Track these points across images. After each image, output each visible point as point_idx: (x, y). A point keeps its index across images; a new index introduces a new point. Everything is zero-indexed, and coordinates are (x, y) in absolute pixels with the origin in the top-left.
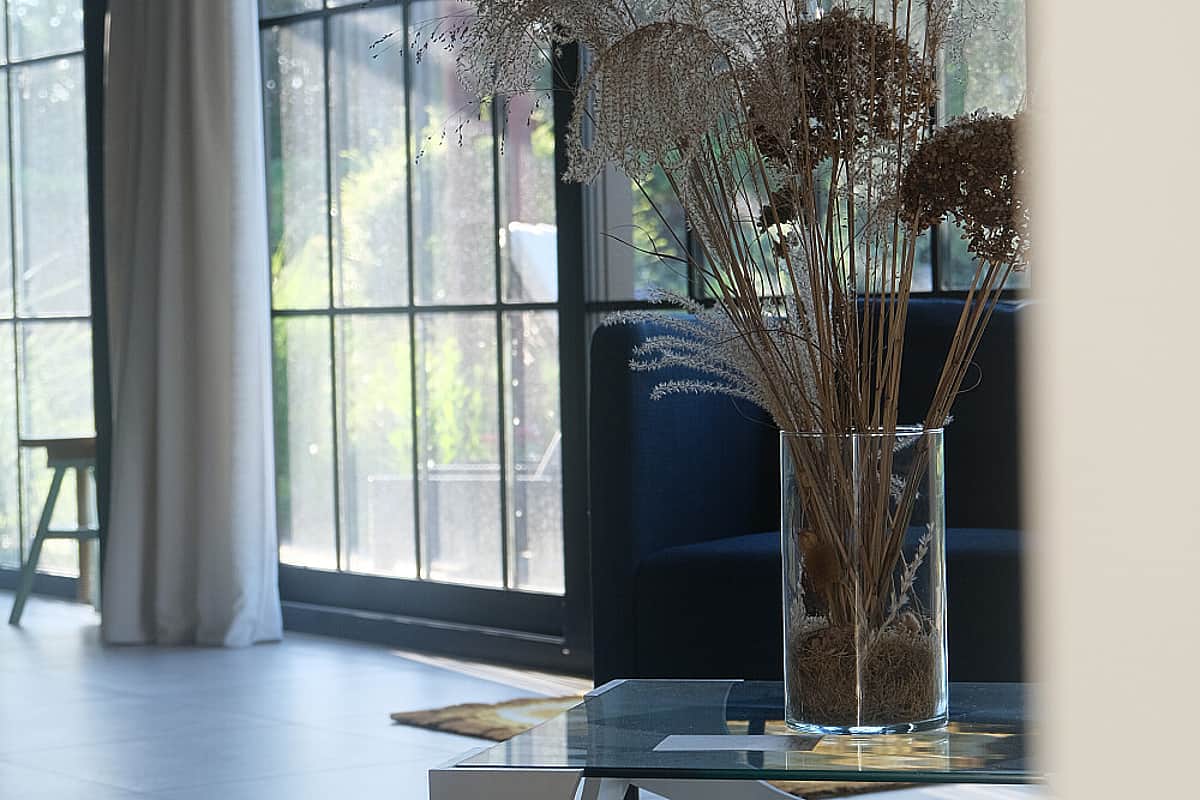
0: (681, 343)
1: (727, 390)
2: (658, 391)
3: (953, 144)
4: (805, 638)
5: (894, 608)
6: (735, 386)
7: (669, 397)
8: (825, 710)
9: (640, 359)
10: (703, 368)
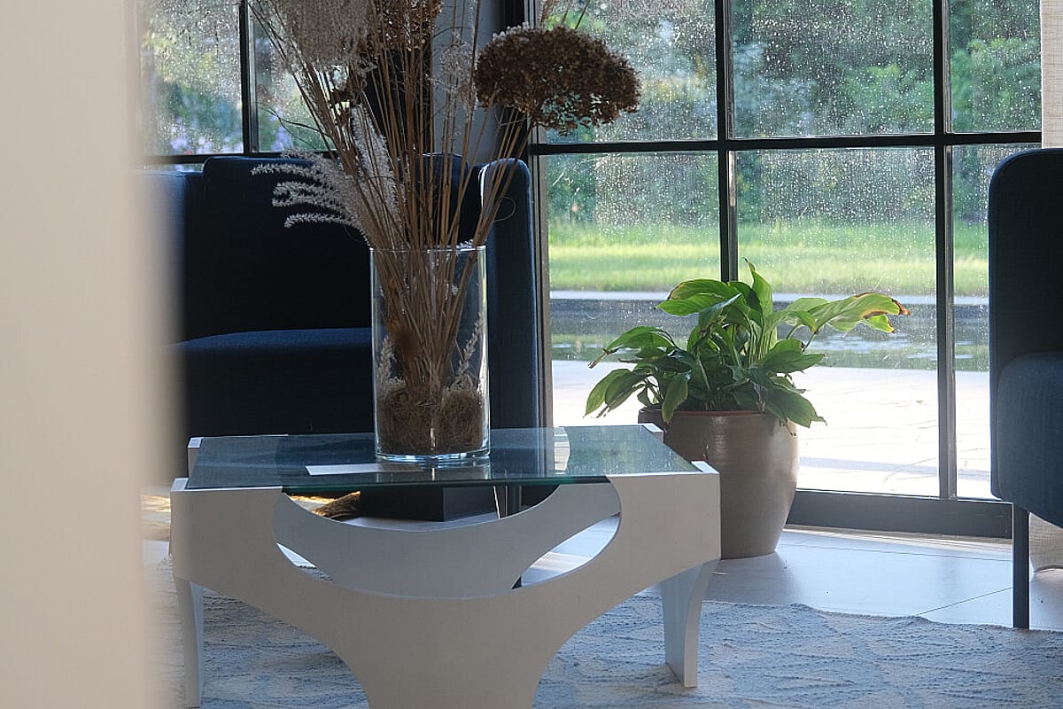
0: (304, 186)
1: (338, 220)
2: (289, 222)
3: (517, 48)
4: (394, 395)
5: (461, 371)
6: (344, 217)
7: (297, 225)
8: (414, 445)
9: (279, 198)
10: (322, 205)
